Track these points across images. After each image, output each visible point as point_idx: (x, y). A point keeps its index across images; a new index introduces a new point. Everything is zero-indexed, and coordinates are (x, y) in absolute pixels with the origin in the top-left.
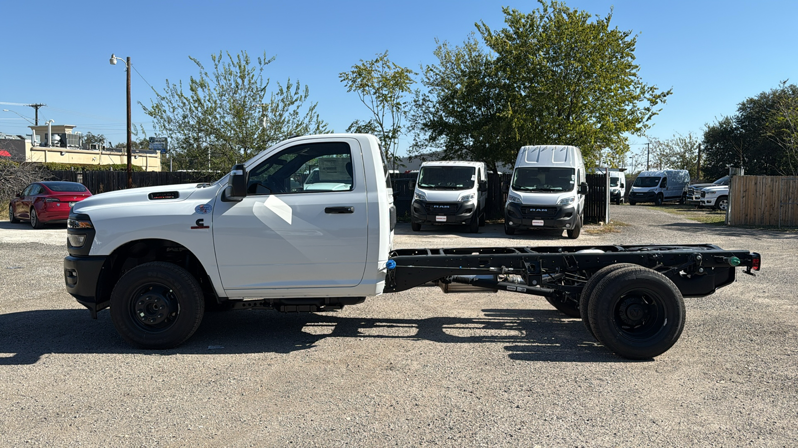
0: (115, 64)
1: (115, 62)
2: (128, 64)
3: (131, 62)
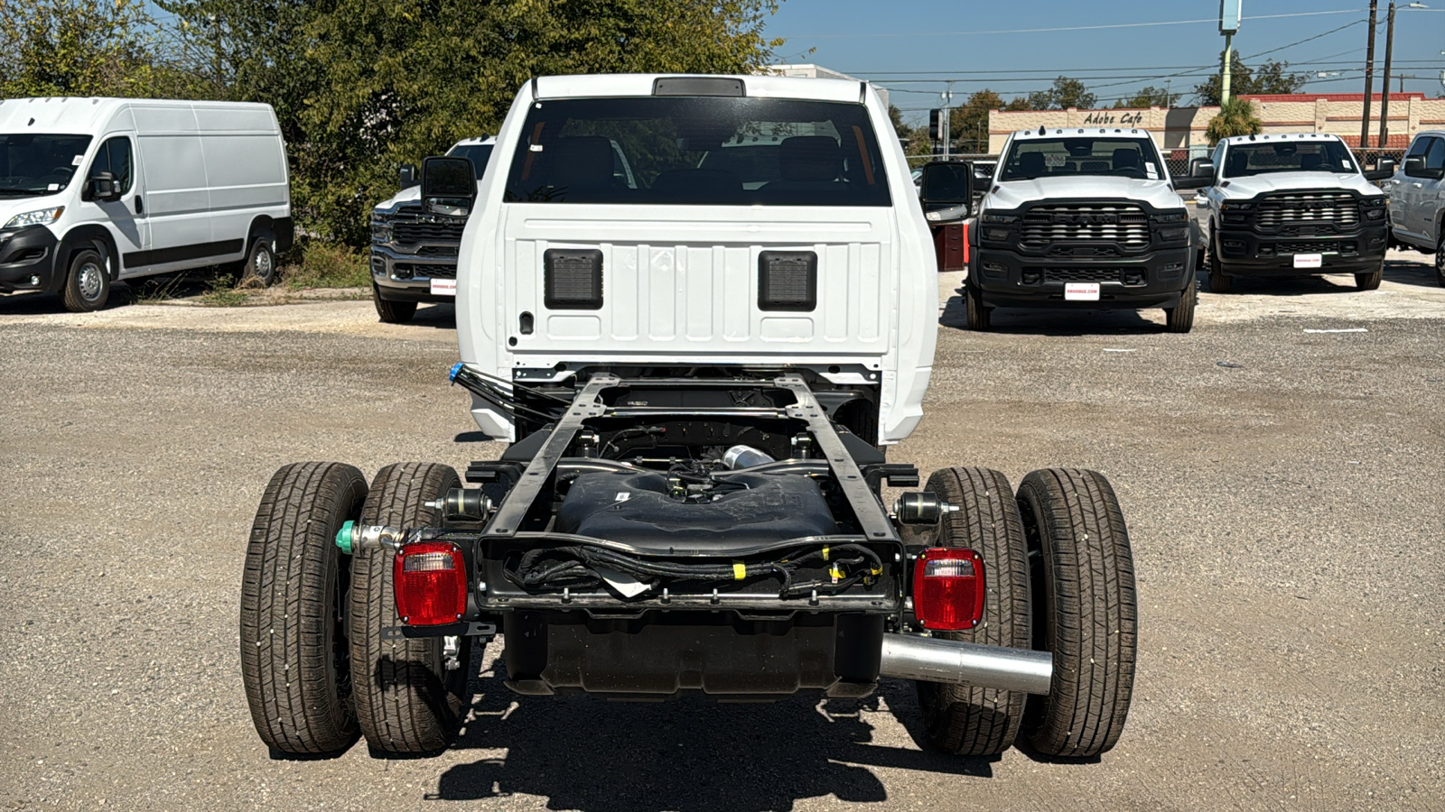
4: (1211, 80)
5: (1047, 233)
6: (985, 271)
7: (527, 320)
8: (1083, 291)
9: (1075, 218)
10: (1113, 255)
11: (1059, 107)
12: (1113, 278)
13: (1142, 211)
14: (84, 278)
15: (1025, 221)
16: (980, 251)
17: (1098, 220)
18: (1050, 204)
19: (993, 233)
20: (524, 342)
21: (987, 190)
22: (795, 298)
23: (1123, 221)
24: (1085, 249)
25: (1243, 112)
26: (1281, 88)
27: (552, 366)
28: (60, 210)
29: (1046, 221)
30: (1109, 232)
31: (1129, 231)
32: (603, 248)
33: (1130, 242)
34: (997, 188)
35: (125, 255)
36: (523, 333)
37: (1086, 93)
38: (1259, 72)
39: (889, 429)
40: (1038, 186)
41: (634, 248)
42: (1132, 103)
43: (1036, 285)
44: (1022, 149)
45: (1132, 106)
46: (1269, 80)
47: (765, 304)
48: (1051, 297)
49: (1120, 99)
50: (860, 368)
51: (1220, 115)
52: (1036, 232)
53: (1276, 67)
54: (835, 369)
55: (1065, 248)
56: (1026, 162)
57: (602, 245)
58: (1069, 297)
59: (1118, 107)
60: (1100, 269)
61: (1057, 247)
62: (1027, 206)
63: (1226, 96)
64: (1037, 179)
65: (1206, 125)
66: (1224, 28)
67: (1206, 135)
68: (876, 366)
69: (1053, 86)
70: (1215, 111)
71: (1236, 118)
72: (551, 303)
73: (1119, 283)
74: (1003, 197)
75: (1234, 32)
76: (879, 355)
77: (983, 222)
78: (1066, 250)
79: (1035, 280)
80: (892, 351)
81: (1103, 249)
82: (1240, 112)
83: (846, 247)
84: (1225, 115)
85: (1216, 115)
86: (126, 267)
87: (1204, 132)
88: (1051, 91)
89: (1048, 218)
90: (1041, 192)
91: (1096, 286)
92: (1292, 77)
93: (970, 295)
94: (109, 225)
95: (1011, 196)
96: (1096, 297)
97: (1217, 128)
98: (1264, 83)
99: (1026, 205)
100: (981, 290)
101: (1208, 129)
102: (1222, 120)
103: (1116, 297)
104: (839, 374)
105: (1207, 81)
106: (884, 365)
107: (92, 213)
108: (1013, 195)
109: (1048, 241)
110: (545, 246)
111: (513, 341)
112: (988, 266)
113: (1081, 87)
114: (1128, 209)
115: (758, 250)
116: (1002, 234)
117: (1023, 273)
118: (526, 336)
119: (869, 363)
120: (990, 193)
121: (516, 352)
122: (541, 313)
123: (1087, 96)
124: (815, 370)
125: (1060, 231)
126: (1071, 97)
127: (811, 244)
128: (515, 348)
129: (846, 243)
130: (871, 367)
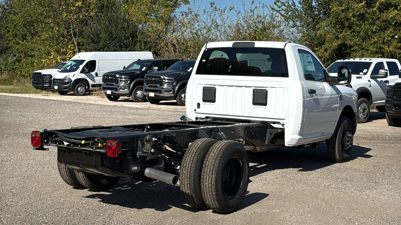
7: (199, 105)
14: (79, 89)
20: (198, 111)
22: (262, 102)
27: (204, 117)
28: (74, 75)
32: (216, 87)
35: (91, 85)
39: (288, 141)
41: (224, 87)
47: (254, 103)
50: (279, 123)
54: (274, 123)
57: (216, 86)
68: (283, 123)
72: (204, 100)
76: (283, 119)
80: (287, 119)
86: (92, 87)
94: (87, 79)
104: (275, 125)
106: (285, 122)
107: (83, 76)
110: (203, 86)
111: (195, 110)
115: (253, 89)
118: (198, 109)
119: (281, 122)
121: (196, 113)
122: (202, 103)
124: (269, 123)
127: (266, 87)
128: (196, 112)
129: (276, 87)
130: (282, 123)
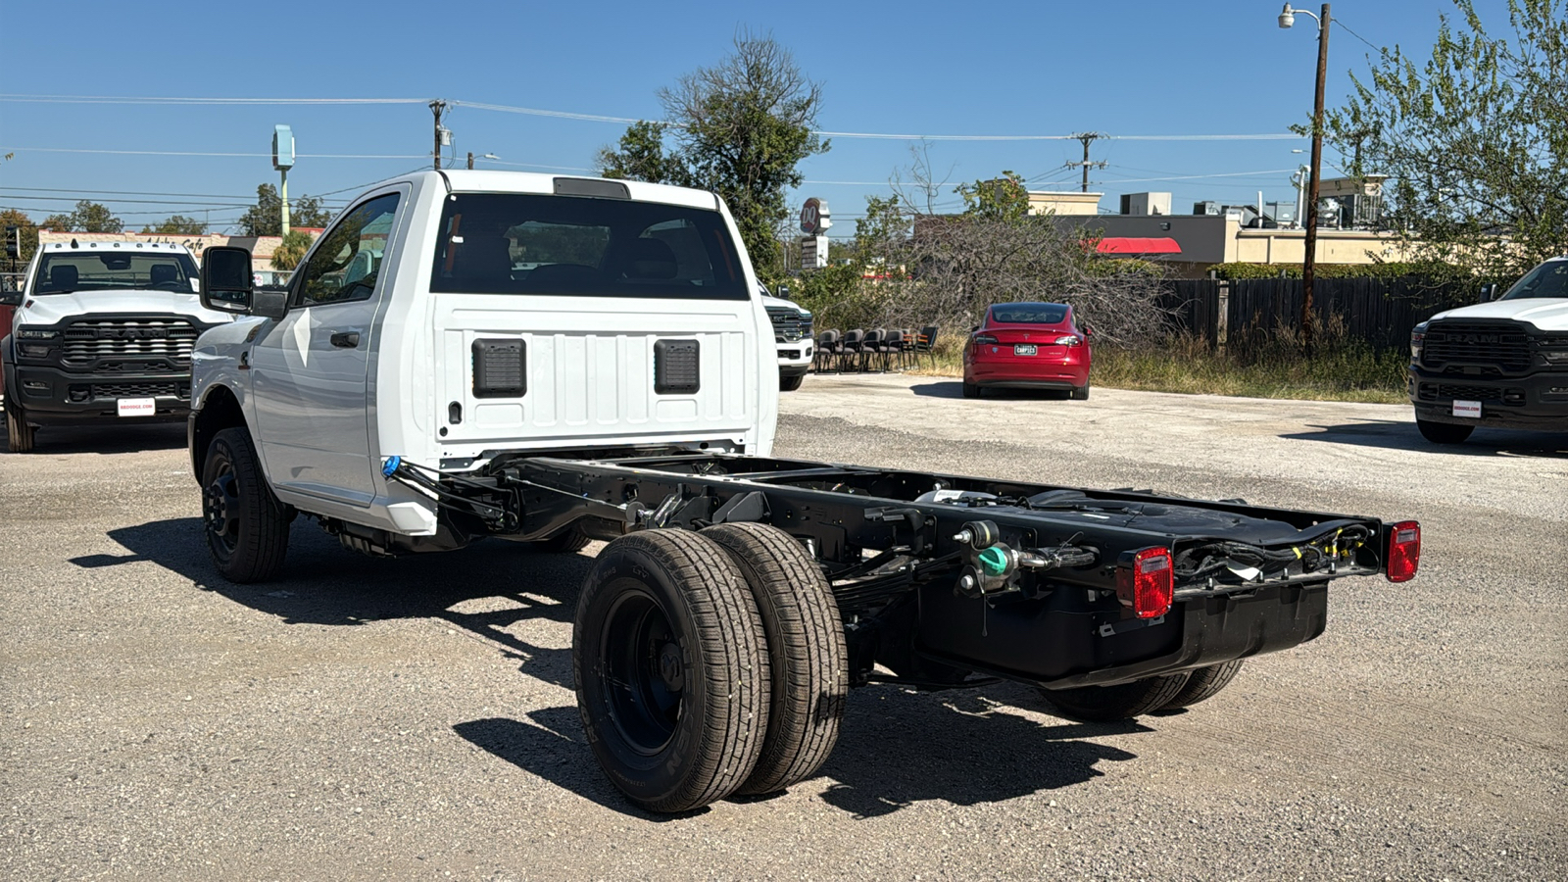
0: (1289, 26)
1: (1290, 20)
2: (1322, 22)
3: (1330, 14)
4: (251, 211)
5: (92, 347)
6: (26, 389)
7: (455, 410)
8: (137, 407)
9: (121, 333)
10: (165, 369)
11: (85, 230)
12: (168, 392)
13: (191, 325)
15: (66, 336)
16: (18, 368)
17: (146, 335)
18: (93, 319)
19: (33, 349)
20: (454, 432)
21: (19, 304)
22: (684, 383)
23: (172, 336)
24: (135, 364)
25: (305, 243)
26: (319, 223)
27: (473, 455)
29: (91, 337)
30: (159, 346)
31: (179, 345)
32: (524, 337)
33: (181, 356)
34: (30, 303)
36: (452, 422)
37: (112, 217)
38: (297, 206)
40: (77, 300)
41: (551, 338)
42: (160, 230)
43: (87, 402)
44: (52, 263)
45: (160, 232)
46: (307, 214)
47: (660, 389)
48: (103, 414)
49: (147, 226)
50: (728, 444)
51: (283, 245)
52: (80, 349)
53: (312, 204)
54: (704, 445)
55: (113, 364)
56: (61, 277)
57: (524, 334)
58: (122, 413)
59: (146, 232)
60: (154, 384)
61: (104, 363)
62: (68, 322)
63: (286, 228)
64: (75, 293)
65: (270, 254)
66: (280, 163)
67: (272, 263)
68: (741, 440)
69: (76, 209)
70: (277, 242)
71: (299, 248)
72: (479, 392)
73: (175, 397)
74: (39, 311)
75: (289, 167)
76: (742, 430)
77: (19, 338)
78: (114, 365)
79: (84, 397)
80: (754, 426)
81: (154, 364)
82: (302, 244)
83: (718, 336)
84: (287, 245)
85: (280, 245)
87: (270, 261)
88: (74, 214)
89: (91, 333)
90: (82, 307)
91: (151, 401)
92: (327, 214)
93: (10, 416)
95: (46, 311)
96: (151, 412)
97: (283, 258)
98: (303, 217)
99: (65, 319)
100: (23, 410)
101: (273, 258)
102: (286, 250)
103: (172, 411)
105: (248, 213)
106: (748, 438)
108: (51, 310)
109: (94, 357)
110: (471, 338)
111: (443, 432)
112: (28, 384)
113: (106, 211)
114: (176, 323)
115: (654, 339)
116: (43, 351)
117: (70, 389)
118: (456, 426)
119: (736, 438)
120: (23, 307)
121: (445, 442)
122: (469, 402)
123: (113, 221)
125: (106, 347)
126: (96, 221)
127: (694, 333)
128: (447, 438)
129: (719, 333)
130: (737, 442)
